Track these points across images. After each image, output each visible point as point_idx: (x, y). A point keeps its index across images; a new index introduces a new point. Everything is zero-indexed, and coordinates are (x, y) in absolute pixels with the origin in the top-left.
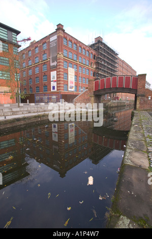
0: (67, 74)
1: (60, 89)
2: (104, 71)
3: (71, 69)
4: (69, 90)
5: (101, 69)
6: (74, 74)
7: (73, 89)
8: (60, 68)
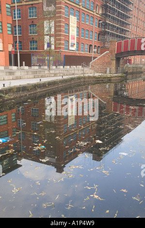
0: (68, 25)
1: (60, 48)
2: (114, 19)
3: (73, 17)
4: (71, 48)
5: (109, 16)
6: (76, 25)
7: (74, 48)
8: (60, 17)
